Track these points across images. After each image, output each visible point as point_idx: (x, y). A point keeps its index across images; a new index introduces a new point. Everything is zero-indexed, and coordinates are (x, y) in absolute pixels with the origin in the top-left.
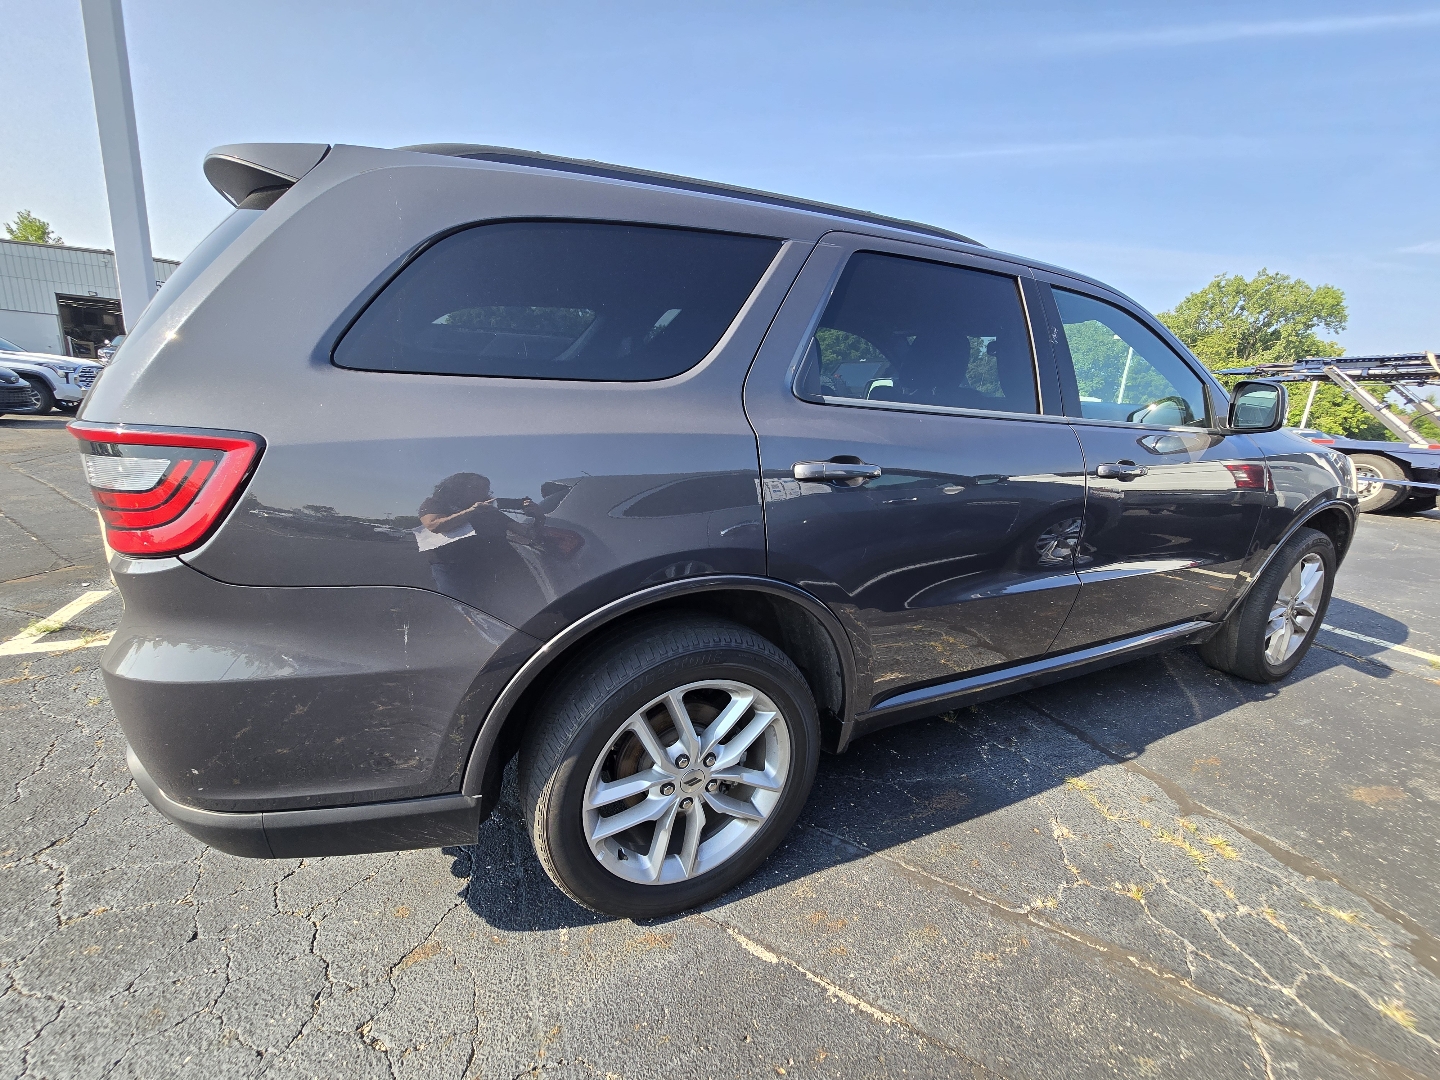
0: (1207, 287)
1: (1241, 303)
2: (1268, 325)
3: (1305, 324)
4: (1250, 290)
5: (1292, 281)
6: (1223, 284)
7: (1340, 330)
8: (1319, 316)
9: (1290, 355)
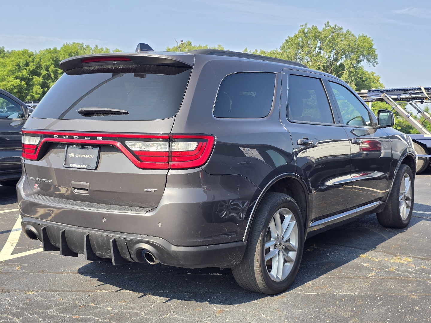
0: (297, 33)
1: (319, 45)
2: (336, 60)
3: (356, 60)
4: (322, 36)
5: (344, 31)
6: (306, 31)
7: (375, 64)
8: (363, 55)
9: (352, 81)
